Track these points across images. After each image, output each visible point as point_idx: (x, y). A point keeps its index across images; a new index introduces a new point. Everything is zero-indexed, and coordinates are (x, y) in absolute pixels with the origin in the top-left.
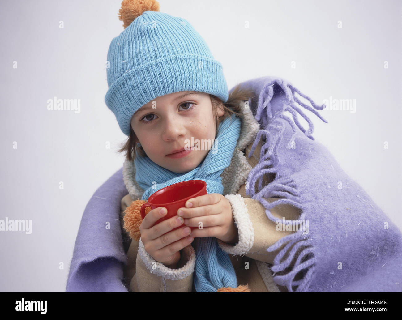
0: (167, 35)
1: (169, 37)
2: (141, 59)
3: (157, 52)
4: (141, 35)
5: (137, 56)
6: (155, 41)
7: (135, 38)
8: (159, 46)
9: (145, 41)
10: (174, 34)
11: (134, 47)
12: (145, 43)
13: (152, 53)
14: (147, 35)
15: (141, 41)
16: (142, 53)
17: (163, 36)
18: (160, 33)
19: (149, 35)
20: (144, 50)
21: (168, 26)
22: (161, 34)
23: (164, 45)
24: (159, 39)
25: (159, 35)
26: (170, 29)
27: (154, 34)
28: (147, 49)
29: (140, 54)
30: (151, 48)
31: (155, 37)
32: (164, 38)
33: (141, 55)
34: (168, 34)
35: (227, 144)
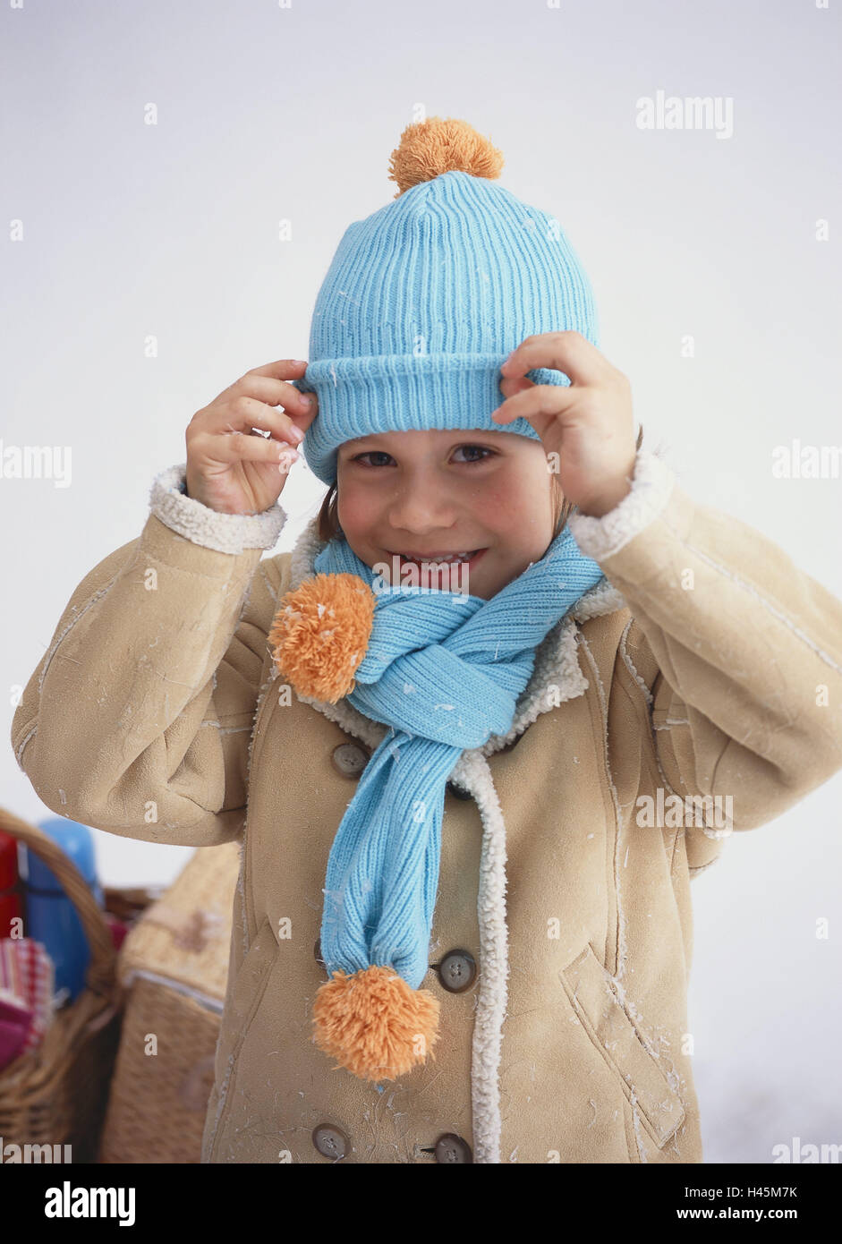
0: (468, 248)
1: (470, 255)
2: (382, 296)
3: (425, 288)
4: (404, 234)
5: (374, 288)
6: (431, 260)
7: (388, 238)
8: (436, 274)
9: (406, 253)
10: (489, 249)
11: (378, 260)
12: (406, 260)
13: (410, 289)
14: (418, 237)
15: (398, 251)
16: (389, 283)
17: (457, 248)
18: (451, 239)
19: (422, 238)
20: (396, 274)
21: (482, 224)
22: (452, 242)
23: (449, 274)
24: (444, 254)
25: (446, 242)
26: (484, 233)
27: (435, 239)
28: (402, 277)
29: (383, 283)
30: (413, 275)
31: (435, 248)
32: (459, 255)
33: (383, 288)
34: (472, 246)
35: (553, 588)
